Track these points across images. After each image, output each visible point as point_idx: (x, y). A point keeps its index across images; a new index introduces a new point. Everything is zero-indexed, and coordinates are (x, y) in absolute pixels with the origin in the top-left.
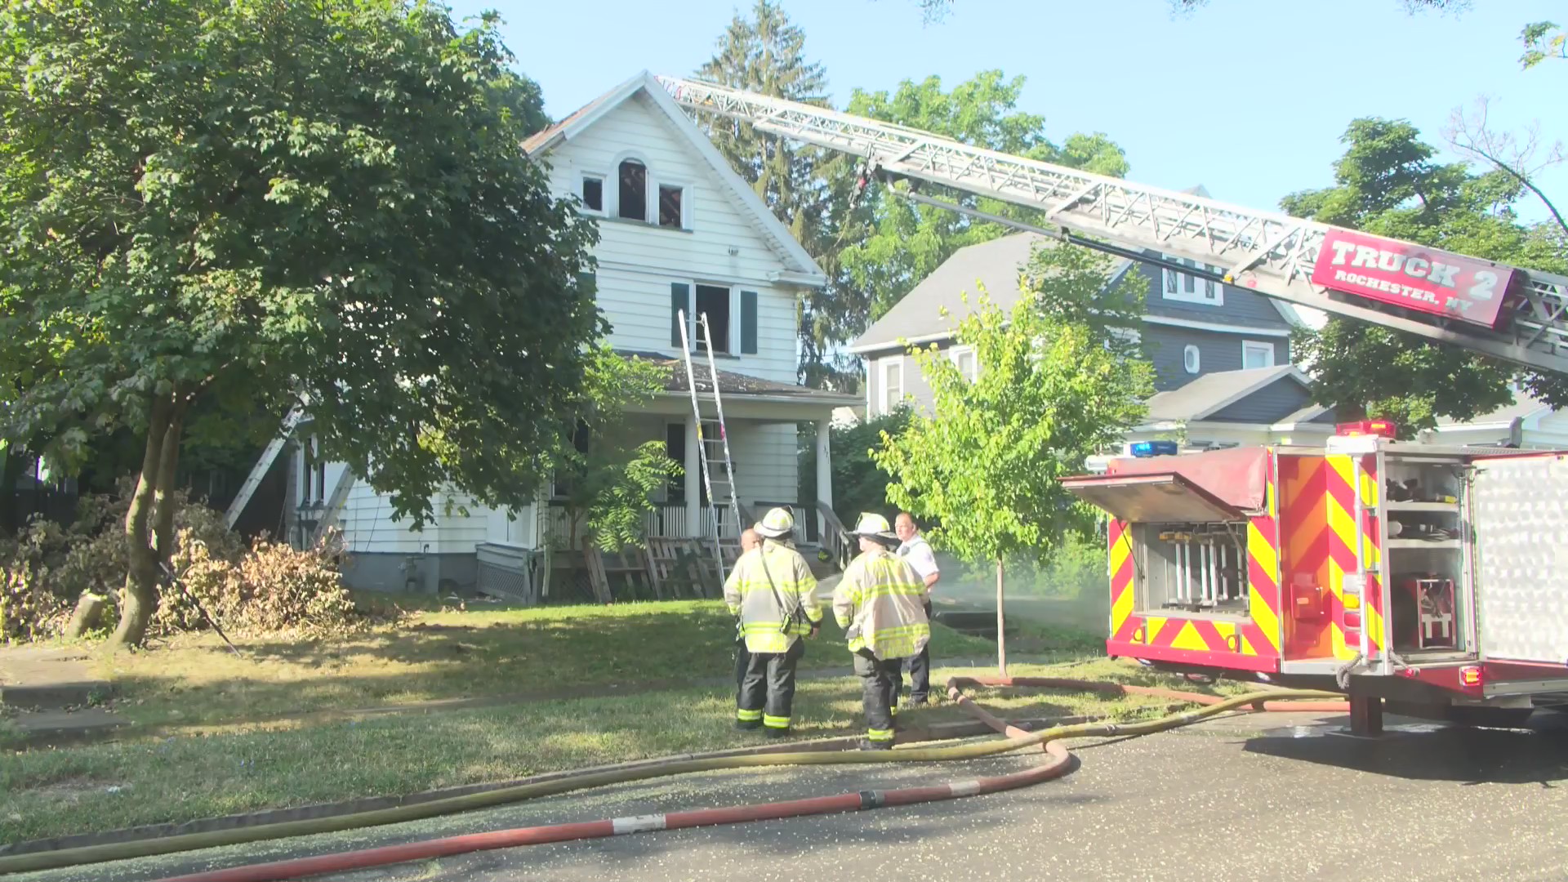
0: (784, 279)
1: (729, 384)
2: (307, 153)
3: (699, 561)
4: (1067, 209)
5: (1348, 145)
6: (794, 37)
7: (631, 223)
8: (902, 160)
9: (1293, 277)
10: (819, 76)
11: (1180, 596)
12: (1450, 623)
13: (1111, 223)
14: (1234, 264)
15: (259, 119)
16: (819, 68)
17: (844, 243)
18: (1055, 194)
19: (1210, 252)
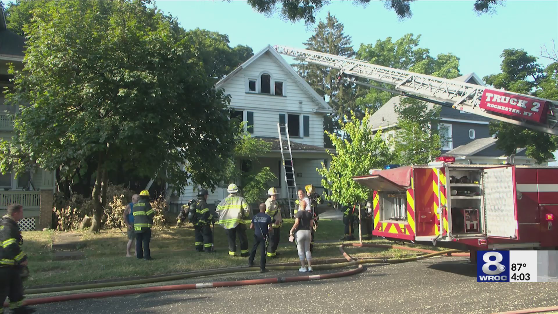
0: (318, 111)
1: (295, 147)
2: (129, 81)
3: (285, 206)
4: (402, 85)
5: (503, 58)
6: (340, 27)
7: (265, 95)
8: (351, 70)
9: (475, 106)
10: (349, 39)
11: (396, 216)
12: (477, 224)
13: (416, 89)
14: (456, 102)
15: (116, 71)
16: (349, 37)
17: (357, 97)
18: (399, 79)
19: (448, 98)
